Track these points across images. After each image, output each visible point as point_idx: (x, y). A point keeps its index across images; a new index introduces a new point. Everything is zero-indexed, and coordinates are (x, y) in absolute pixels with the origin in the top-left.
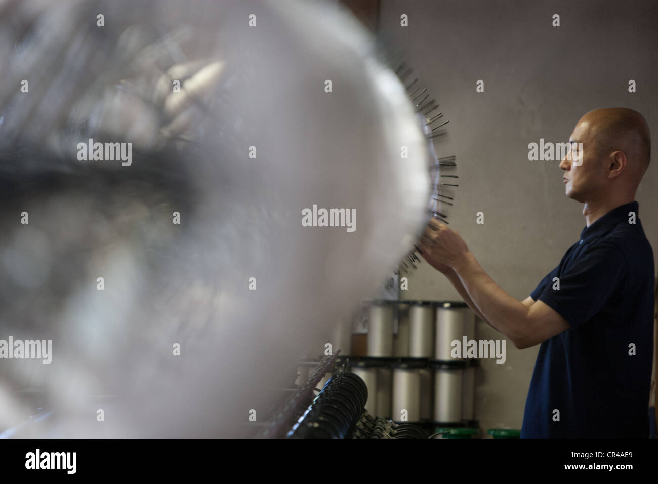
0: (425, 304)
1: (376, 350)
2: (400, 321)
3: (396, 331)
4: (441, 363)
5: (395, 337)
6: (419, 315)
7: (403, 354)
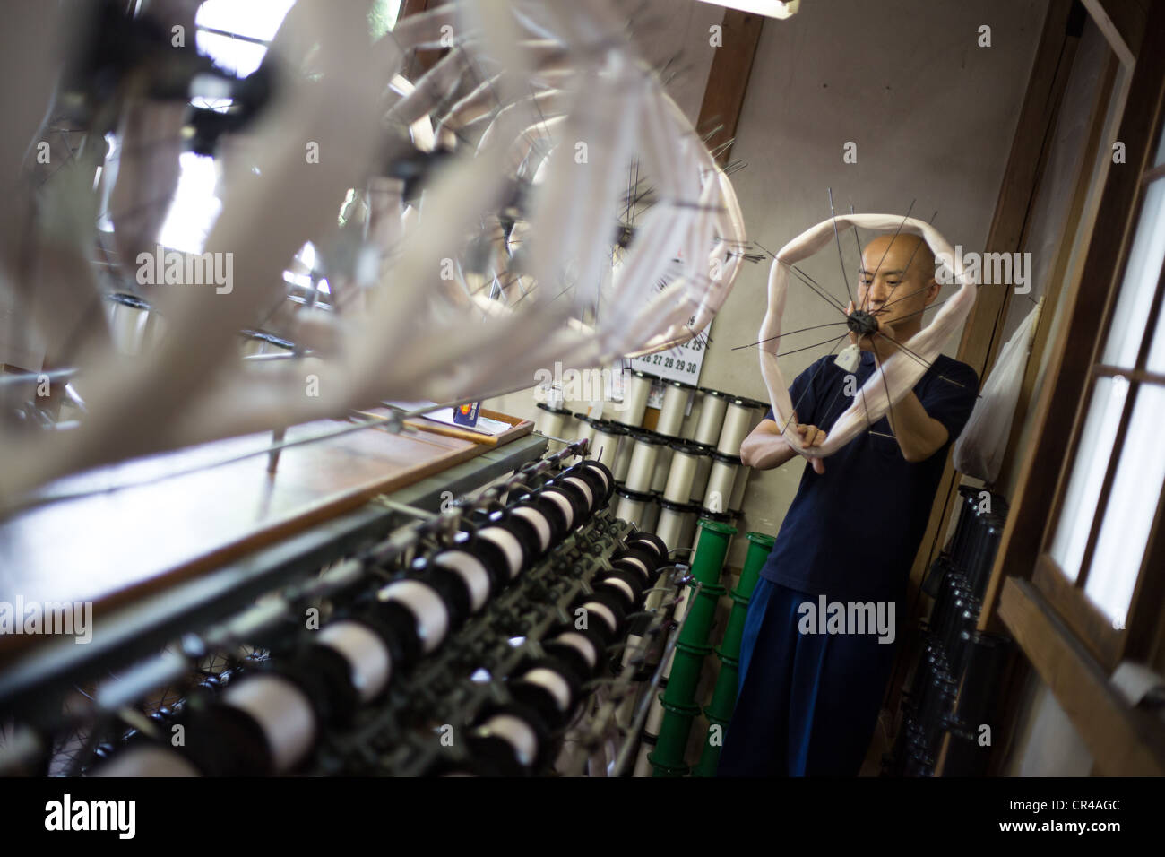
0: (720, 395)
1: (665, 427)
2: (694, 405)
3: (688, 414)
4: (721, 455)
5: (686, 418)
6: (712, 404)
7: (689, 436)
